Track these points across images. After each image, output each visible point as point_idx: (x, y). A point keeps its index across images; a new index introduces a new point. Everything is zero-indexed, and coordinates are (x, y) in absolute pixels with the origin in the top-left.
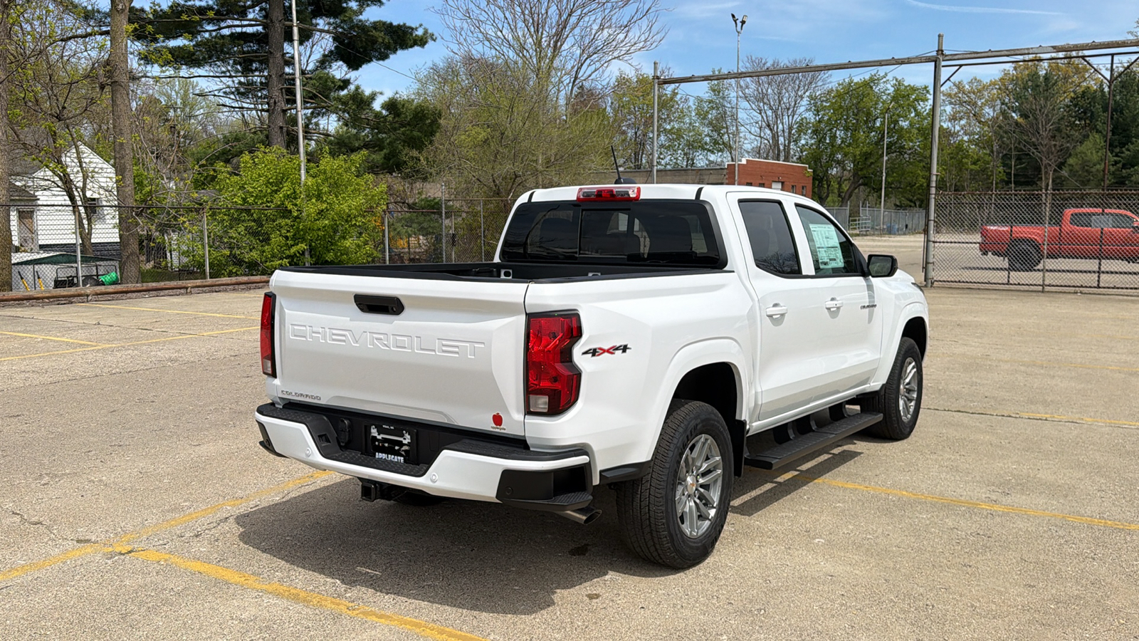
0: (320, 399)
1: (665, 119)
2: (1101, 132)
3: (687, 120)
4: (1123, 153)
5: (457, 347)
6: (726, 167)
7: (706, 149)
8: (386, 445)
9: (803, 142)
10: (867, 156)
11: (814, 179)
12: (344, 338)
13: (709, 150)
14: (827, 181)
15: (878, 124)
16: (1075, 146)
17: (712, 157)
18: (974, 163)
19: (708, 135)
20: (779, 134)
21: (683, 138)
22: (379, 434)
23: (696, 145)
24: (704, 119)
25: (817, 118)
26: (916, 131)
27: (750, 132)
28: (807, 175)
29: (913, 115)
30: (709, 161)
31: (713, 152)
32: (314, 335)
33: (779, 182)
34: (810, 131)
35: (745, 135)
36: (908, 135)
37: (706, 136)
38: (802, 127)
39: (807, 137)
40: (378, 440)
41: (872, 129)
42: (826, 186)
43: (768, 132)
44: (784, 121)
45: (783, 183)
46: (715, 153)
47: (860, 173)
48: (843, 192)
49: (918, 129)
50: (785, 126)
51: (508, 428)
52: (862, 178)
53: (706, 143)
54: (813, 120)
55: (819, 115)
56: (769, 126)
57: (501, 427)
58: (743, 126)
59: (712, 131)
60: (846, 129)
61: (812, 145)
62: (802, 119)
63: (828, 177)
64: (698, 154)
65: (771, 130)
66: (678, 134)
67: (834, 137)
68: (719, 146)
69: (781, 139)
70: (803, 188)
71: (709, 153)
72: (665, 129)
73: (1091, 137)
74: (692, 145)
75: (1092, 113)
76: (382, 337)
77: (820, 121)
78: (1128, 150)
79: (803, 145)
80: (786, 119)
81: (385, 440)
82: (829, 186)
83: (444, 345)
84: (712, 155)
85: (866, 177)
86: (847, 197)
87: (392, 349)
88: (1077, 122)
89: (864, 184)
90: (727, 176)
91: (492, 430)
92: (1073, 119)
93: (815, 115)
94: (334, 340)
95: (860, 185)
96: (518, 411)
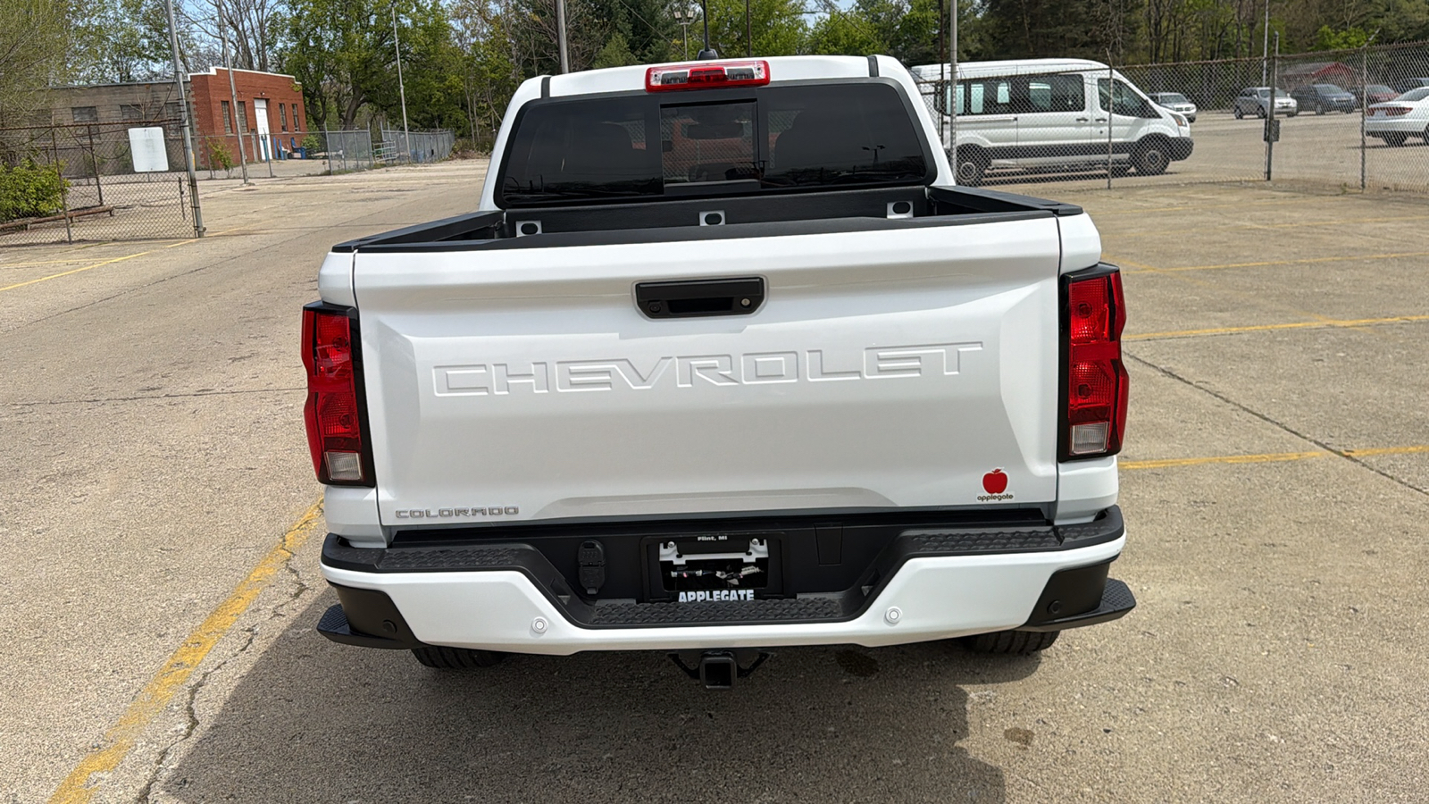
0: (516, 511)
1: (74, 13)
2: (622, 32)
3: (111, 14)
4: (645, 55)
5: (918, 358)
6: (189, 79)
7: (145, 56)
8: (700, 573)
9: (279, 45)
10: (366, 63)
11: (305, 94)
12: (607, 378)
13: (149, 58)
14: (321, 96)
15: (372, 23)
16: (598, 49)
17: (157, 68)
18: (493, 71)
19: (145, 36)
20: (247, 33)
21: (108, 40)
22: (679, 556)
23: (129, 49)
24: (136, 12)
25: (294, 13)
26: (421, 31)
27: (207, 32)
28: (296, 89)
29: (414, 10)
30: (153, 72)
31: (156, 60)
32: (511, 381)
33: (262, 99)
34: (287, 31)
35: (200, 37)
36: (413, 37)
37: (142, 37)
38: (275, 24)
39: (283, 39)
40: (675, 568)
41: (366, 28)
42: (320, 104)
43: (231, 31)
44: (252, 17)
45: (267, 100)
46: (159, 62)
47: (362, 86)
48: (344, 111)
49: (423, 28)
50: (253, 22)
51: (1017, 493)
52: (364, 92)
53: (143, 48)
54: (289, 16)
55: (296, 10)
56: (231, 23)
57: (1004, 493)
58: (194, 22)
59: (150, 30)
60: (335, 28)
61: (293, 49)
62: (275, 14)
63: (320, 91)
64: (134, 63)
65: (236, 28)
66: (101, 35)
67: (318, 39)
68: (161, 50)
69: (251, 43)
70: (293, 106)
71: (150, 62)
72: (77, 28)
73: (613, 38)
74: (125, 51)
75: (610, 9)
76: (715, 362)
77: (299, 17)
78: (651, 52)
79: (281, 49)
80: (253, 14)
81: (691, 565)
82: (324, 104)
83: (880, 359)
84: (155, 64)
85: (369, 91)
86: (350, 118)
87: (745, 382)
88: (596, 21)
89: (369, 101)
90: (192, 93)
91: (980, 502)
92: (591, 17)
93: (291, 9)
94: (573, 385)
95: (363, 102)
96: (1043, 459)
